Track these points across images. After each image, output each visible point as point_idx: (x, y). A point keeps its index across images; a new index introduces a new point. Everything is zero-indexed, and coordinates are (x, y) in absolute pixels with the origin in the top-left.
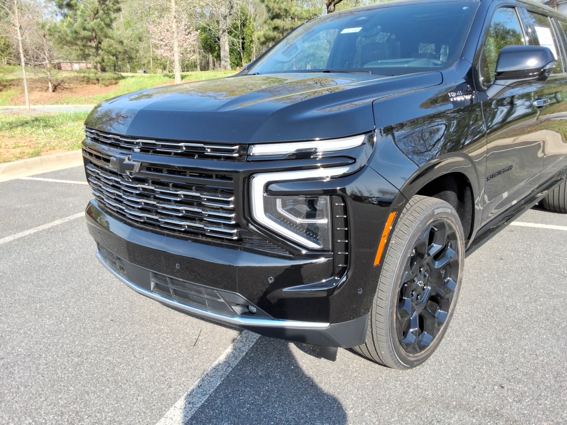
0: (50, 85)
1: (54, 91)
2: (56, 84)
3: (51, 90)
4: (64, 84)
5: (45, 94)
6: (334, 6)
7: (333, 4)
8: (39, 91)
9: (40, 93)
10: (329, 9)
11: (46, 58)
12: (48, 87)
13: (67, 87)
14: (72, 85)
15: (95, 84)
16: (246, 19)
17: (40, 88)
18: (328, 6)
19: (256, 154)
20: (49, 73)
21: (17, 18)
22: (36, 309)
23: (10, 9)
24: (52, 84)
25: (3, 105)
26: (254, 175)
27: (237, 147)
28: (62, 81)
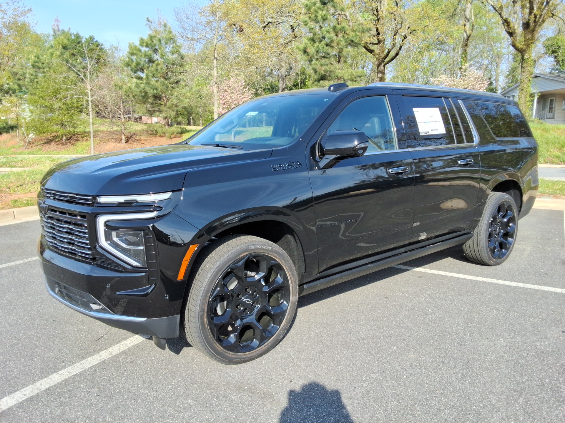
0: (123, 137)
1: (126, 143)
2: (129, 136)
3: (123, 141)
4: (136, 136)
5: (118, 145)
6: (384, 66)
7: (383, 64)
8: (113, 142)
9: (114, 144)
10: (379, 69)
11: (121, 114)
12: (122, 139)
13: (138, 139)
14: (142, 137)
15: (162, 137)
16: (306, 78)
17: (115, 139)
18: (378, 67)
19: (102, 203)
20: (123, 127)
21: (89, 82)
22: (9, 309)
23: (85, 76)
24: (125, 136)
25: (81, 154)
26: (99, 215)
27: (90, 198)
28: (134, 134)
